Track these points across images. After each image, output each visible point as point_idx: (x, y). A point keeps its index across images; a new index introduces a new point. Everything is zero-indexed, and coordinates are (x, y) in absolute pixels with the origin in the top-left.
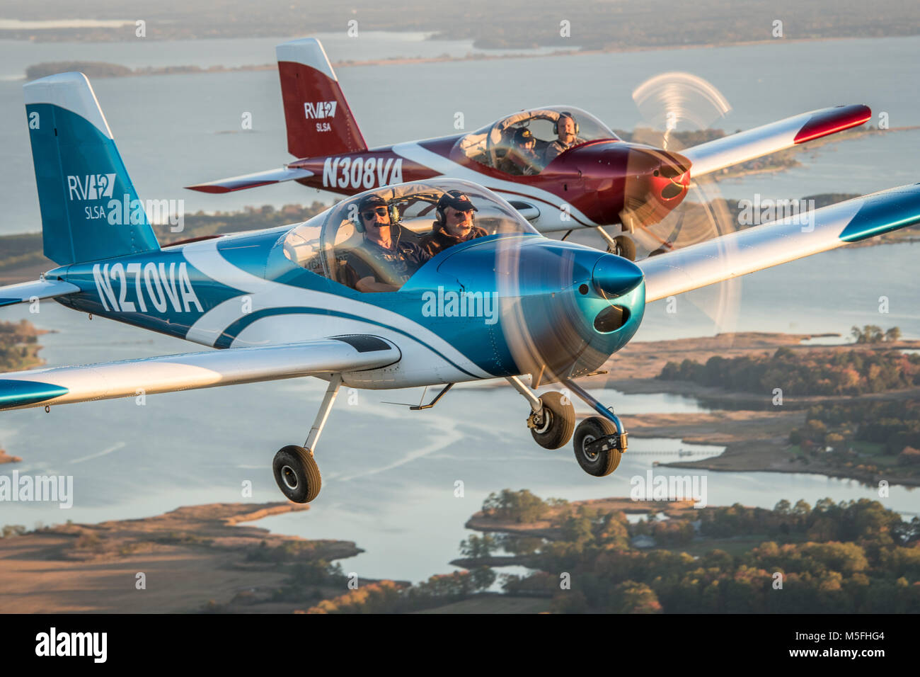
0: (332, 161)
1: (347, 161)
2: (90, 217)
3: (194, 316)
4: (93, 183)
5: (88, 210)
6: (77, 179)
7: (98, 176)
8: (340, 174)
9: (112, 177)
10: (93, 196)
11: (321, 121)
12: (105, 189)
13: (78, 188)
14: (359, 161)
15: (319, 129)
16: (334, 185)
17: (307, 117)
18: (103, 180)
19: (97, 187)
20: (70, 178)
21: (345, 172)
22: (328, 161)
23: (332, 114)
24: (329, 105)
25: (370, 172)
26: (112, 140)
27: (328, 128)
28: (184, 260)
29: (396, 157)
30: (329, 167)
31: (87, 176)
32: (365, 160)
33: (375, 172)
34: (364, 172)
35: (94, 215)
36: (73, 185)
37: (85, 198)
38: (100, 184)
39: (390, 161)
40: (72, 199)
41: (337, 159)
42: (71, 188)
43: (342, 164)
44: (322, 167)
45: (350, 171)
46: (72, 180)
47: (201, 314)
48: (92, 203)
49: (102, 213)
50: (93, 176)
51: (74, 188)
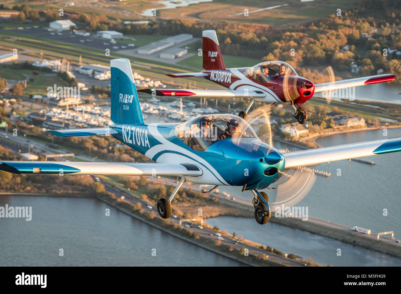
0: (214, 71)
1: (217, 72)
2: (124, 108)
3: (147, 148)
4: (126, 97)
5: (124, 106)
6: (122, 95)
7: (128, 95)
8: (215, 77)
9: (132, 96)
10: (126, 102)
11: (212, 58)
12: (130, 100)
13: (122, 98)
15: (212, 60)
16: (213, 80)
17: (209, 56)
18: (130, 96)
19: (128, 99)
20: (120, 94)
21: (216, 75)
23: (216, 56)
24: (215, 53)
26: (134, 84)
28: (147, 129)
31: (125, 95)
33: (224, 77)
34: (221, 76)
35: (126, 108)
36: (121, 97)
37: (124, 102)
38: (129, 98)
40: (120, 101)
41: (215, 71)
43: (216, 73)
44: (210, 73)
45: (217, 75)
46: (121, 95)
47: (150, 148)
48: (126, 104)
49: (128, 108)
50: (127, 95)
51: (121, 98)
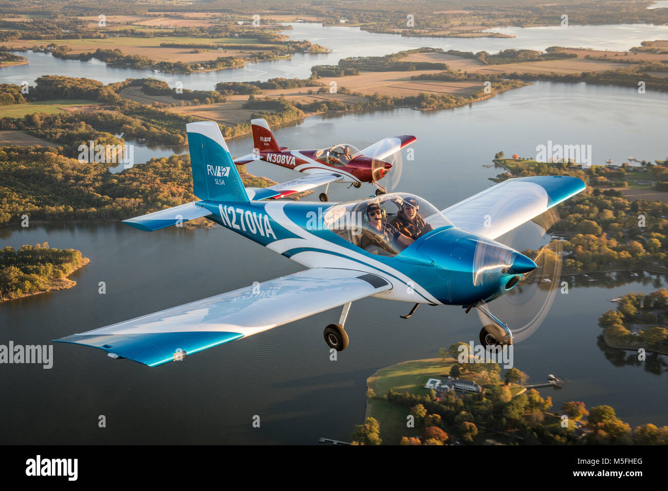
1: (275, 155)
2: (217, 183)
3: (271, 240)
4: (219, 169)
5: (216, 180)
6: (212, 167)
7: (222, 167)
9: (228, 168)
10: (219, 175)
11: (266, 142)
12: (225, 173)
13: (212, 170)
14: (280, 155)
15: (265, 144)
16: (270, 161)
17: (261, 141)
18: (224, 169)
19: (221, 172)
20: (208, 165)
21: (274, 158)
22: (269, 154)
23: (269, 141)
24: (268, 138)
25: (284, 159)
27: (268, 144)
29: (293, 156)
30: (269, 157)
31: (216, 166)
32: (282, 155)
33: (286, 159)
34: (281, 159)
35: (219, 182)
37: (215, 175)
38: (223, 170)
39: (291, 157)
40: (209, 174)
41: (271, 154)
42: (208, 170)
43: (273, 156)
45: (276, 158)
46: (209, 167)
47: (275, 240)
48: (219, 178)
49: (223, 183)
50: (219, 167)
51: (210, 170)
